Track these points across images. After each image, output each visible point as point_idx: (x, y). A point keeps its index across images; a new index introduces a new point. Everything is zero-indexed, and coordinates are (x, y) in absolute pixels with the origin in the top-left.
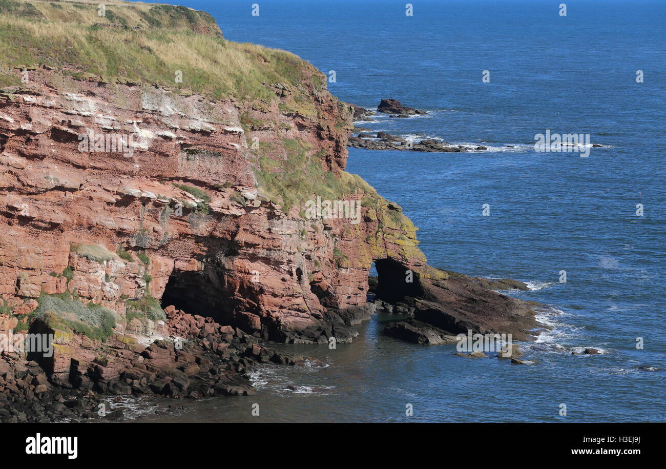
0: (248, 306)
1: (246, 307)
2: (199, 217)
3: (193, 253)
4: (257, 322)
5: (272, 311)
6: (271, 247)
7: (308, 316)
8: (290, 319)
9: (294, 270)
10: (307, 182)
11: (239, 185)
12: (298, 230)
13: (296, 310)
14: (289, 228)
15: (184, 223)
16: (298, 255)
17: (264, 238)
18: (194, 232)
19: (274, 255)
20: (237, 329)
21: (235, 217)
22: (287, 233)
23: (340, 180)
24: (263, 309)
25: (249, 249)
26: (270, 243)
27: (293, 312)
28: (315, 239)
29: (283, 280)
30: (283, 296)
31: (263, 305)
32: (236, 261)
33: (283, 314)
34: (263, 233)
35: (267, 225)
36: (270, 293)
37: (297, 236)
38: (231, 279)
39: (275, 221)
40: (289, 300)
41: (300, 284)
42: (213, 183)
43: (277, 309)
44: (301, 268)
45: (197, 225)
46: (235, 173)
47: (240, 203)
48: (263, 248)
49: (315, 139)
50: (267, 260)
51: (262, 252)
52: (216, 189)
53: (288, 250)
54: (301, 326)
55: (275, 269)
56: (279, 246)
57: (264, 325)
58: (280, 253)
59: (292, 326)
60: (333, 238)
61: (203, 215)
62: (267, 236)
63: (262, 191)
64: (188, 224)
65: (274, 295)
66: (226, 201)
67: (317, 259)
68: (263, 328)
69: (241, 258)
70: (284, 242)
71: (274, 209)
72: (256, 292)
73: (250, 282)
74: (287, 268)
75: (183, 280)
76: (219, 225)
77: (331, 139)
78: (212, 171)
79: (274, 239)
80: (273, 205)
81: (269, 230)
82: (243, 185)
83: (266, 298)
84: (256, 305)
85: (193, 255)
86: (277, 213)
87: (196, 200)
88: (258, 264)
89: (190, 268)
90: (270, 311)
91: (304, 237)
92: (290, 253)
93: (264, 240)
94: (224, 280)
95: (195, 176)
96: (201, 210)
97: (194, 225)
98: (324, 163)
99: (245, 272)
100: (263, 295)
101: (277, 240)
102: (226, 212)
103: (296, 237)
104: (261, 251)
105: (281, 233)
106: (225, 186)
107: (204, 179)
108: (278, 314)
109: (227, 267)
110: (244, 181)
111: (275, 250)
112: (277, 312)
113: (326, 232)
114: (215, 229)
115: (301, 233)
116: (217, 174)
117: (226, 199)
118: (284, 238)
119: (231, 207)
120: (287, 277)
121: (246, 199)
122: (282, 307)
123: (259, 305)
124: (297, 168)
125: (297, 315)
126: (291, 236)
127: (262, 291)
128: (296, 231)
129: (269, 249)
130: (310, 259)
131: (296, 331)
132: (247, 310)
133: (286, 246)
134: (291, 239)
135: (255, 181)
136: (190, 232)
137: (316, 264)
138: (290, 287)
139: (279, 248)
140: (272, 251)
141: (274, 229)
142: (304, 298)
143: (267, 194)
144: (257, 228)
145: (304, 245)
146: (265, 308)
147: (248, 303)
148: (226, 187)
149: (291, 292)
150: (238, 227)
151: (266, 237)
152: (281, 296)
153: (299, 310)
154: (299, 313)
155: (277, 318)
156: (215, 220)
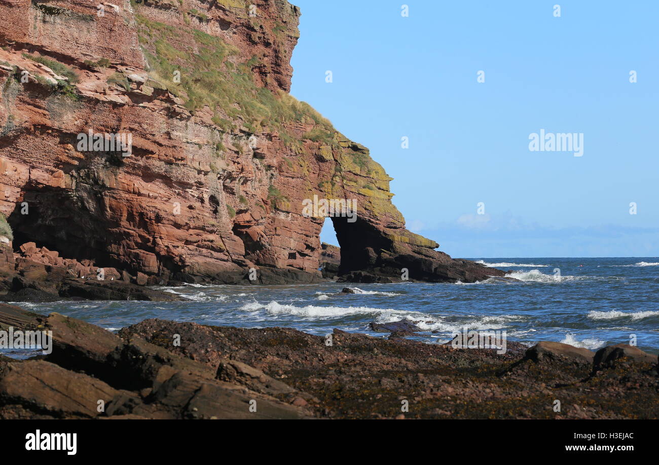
0: (139, 241)
1: (137, 243)
2: (63, 105)
3: (57, 159)
4: (152, 262)
5: (174, 246)
6: (172, 158)
7: (226, 258)
8: (201, 260)
9: (206, 197)
10: (227, 87)
11: (122, 64)
12: (211, 142)
13: (208, 248)
14: (197, 136)
15: (41, 111)
16: (212, 176)
17: (161, 145)
18: (56, 125)
19: (177, 173)
20: (124, 273)
21: (115, 105)
22: (193, 141)
23: (280, 100)
24: (160, 243)
25: (139, 158)
26: (170, 152)
27: (204, 251)
28: (238, 163)
29: (191, 207)
30: (189, 228)
31: (161, 238)
32: (120, 176)
33: (189, 252)
34: (158, 138)
35: (164, 128)
36: (171, 222)
37: (210, 150)
38: (114, 203)
39: (176, 122)
40: (198, 235)
41: (216, 218)
42: (83, 59)
43: (181, 244)
44: (217, 195)
45: (61, 116)
46: (114, 46)
47: (122, 86)
48: (160, 160)
49: (244, 44)
50: (167, 180)
51: (157, 166)
52: (88, 67)
53: (196, 165)
54: (215, 269)
55: (179, 194)
56: (182, 159)
57: (164, 266)
58: (184, 170)
59: (203, 269)
60: (267, 170)
61: (69, 102)
62: (165, 142)
63: (155, 76)
64: (46, 112)
65: (178, 226)
66: (103, 84)
67: (244, 194)
68: (161, 272)
69: (128, 173)
70: (189, 152)
71: (173, 103)
72: (150, 219)
73: (141, 207)
74: (196, 194)
75: (50, 212)
76: (93, 117)
77: (267, 44)
78: (81, 41)
79: (174, 147)
80: (172, 96)
81: (168, 133)
82: (126, 65)
83: (164, 229)
84: (151, 238)
85: (59, 164)
86: (178, 110)
87: (56, 76)
88: (154, 185)
89: (53, 183)
90: (171, 247)
91: (221, 153)
92: (200, 172)
93: (161, 148)
94: (105, 205)
95: (56, 47)
96: (65, 93)
97: (55, 115)
98: (256, 76)
99: (134, 193)
100: (159, 224)
101: (179, 149)
102: (102, 98)
103: (207, 150)
104: (157, 163)
105: (185, 140)
106: (101, 63)
107: (69, 53)
108: (181, 250)
109: (108, 185)
110: (128, 59)
111: (178, 165)
112: (180, 248)
113: (257, 161)
114: (87, 123)
115: (215, 146)
116: (88, 45)
117: (101, 81)
118: (190, 148)
119: (108, 91)
120: (198, 204)
121: (130, 80)
122: (187, 242)
123: (154, 238)
124: (213, 67)
125: (209, 254)
126: (200, 147)
127: (159, 219)
128: (208, 142)
129: (169, 163)
130: (233, 194)
131: (209, 276)
132: (140, 246)
133: (193, 159)
134: (200, 152)
135: (145, 62)
136: (49, 123)
137: (242, 199)
138: (200, 217)
139: (183, 162)
140: (174, 166)
141: (175, 133)
142: (221, 237)
143: (163, 81)
144: (150, 129)
145: (220, 164)
146: (162, 243)
147: (140, 236)
148: (102, 66)
149: (201, 224)
150: (120, 120)
151: (163, 144)
152: (186, 227)
153: (213, 249)
154: (213, 252)
155: (180, 256)
156: (87, 110)
